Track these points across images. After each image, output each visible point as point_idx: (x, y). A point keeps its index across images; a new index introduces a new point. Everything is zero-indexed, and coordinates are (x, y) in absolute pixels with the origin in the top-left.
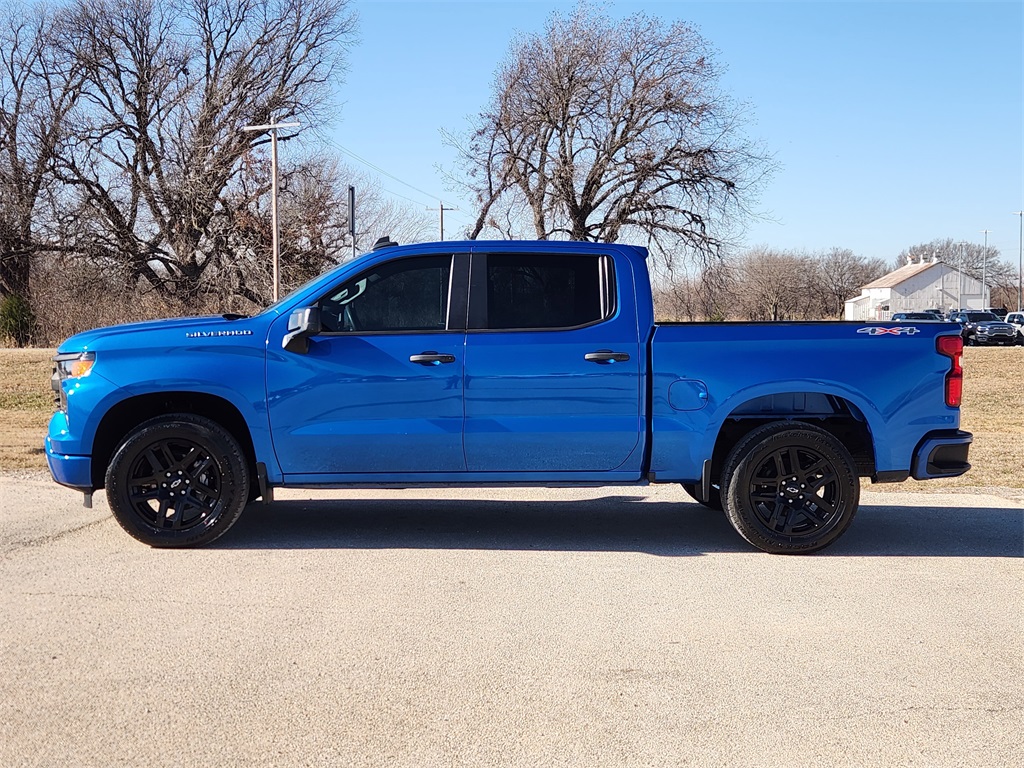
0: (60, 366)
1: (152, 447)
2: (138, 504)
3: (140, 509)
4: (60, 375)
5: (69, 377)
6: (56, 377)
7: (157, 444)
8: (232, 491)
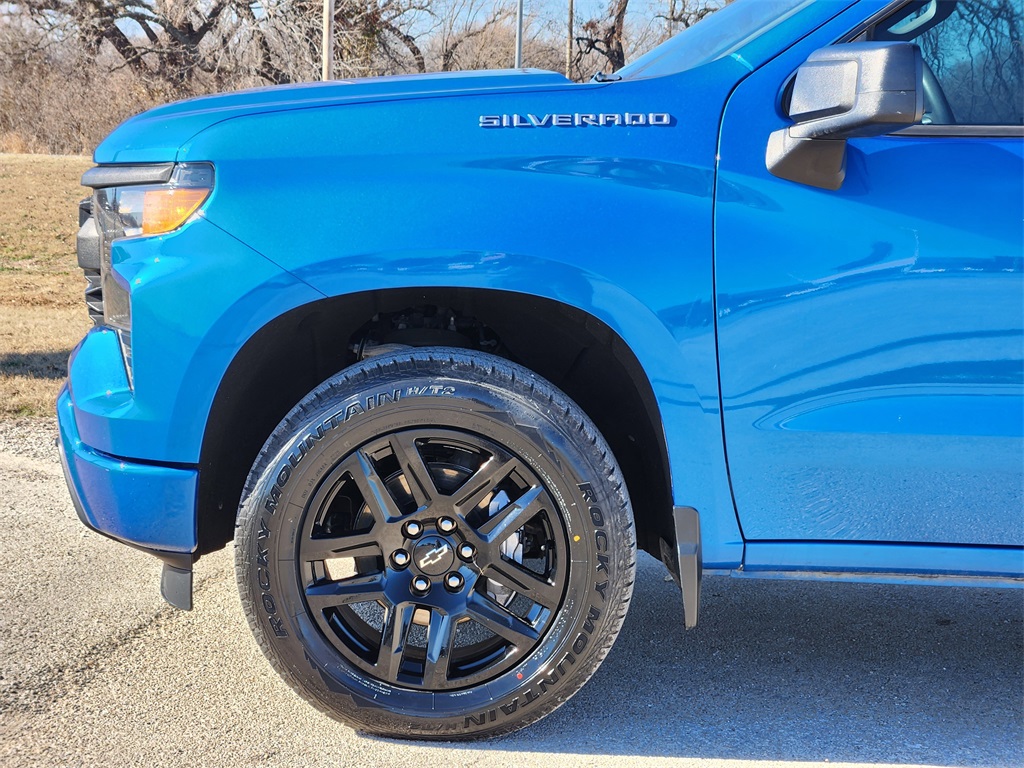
0: (102, 198)
1: (369, 450)
2: (328, 612)
3: (333, 625)
4: (103, 226)
5: (130, 232)
6: (91, 230)
7: (384, 442)
8: (600, 589)
